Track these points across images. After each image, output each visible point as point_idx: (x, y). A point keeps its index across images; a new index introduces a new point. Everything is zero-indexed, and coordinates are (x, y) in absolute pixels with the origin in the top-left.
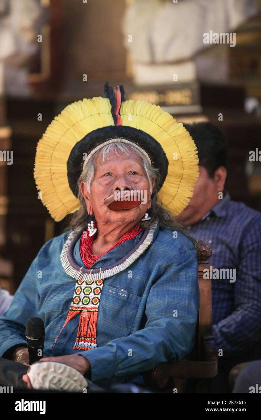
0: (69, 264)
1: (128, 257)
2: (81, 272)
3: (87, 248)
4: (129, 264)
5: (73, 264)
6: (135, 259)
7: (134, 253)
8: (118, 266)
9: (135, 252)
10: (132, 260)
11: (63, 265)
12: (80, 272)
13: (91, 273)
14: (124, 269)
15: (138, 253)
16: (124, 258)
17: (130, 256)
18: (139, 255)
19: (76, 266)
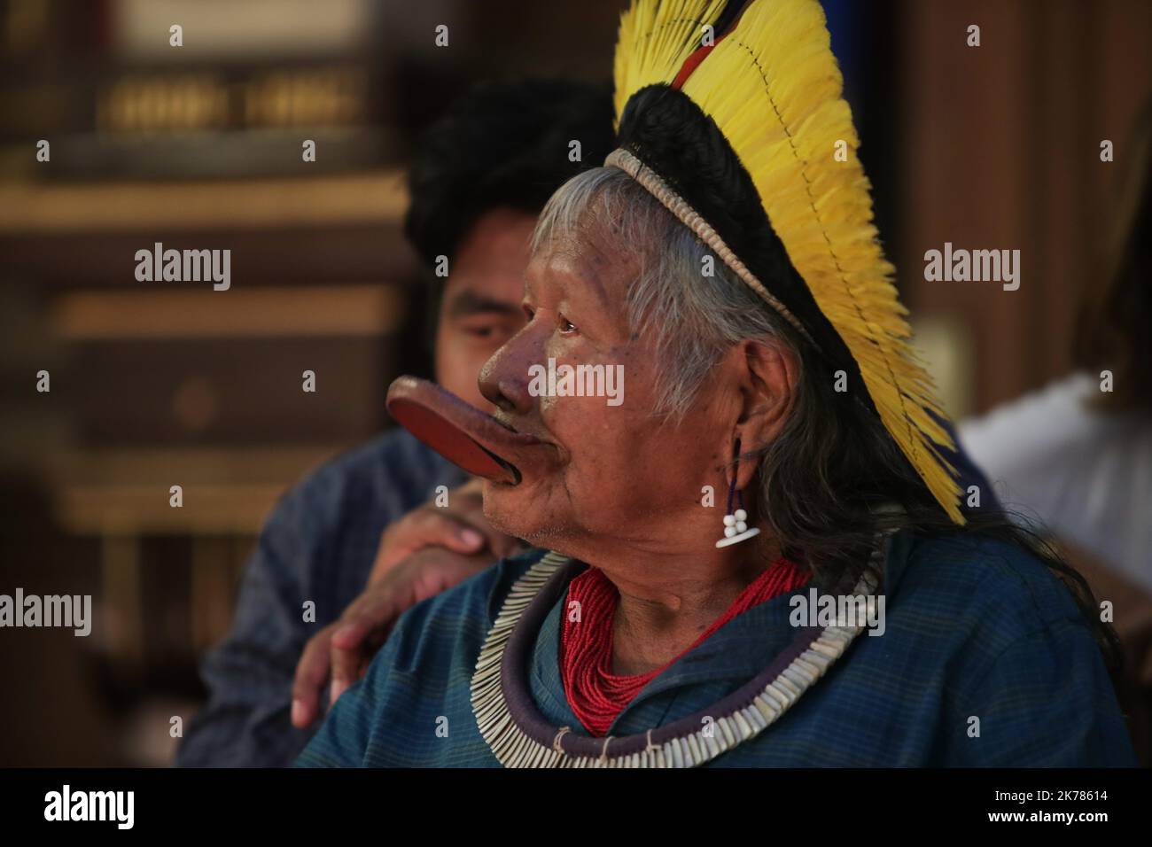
0: (507, 718)
1: (775, 678)
2: (562, 752)
3: (590, 647)
4: (778, 707)
5: (524, 717)
6: (805, 684)
7: (803, 655)
8: (730, 718)
9: (804, 651)
10: (795, 688)
11: (482, 723)
12: (555, 753)
13: (603, 756)
14: (757, 730)
15: (821, 654)
16: (757, 679)
17: (786, 672)
18: (824, 663)
19: (536, 725)
